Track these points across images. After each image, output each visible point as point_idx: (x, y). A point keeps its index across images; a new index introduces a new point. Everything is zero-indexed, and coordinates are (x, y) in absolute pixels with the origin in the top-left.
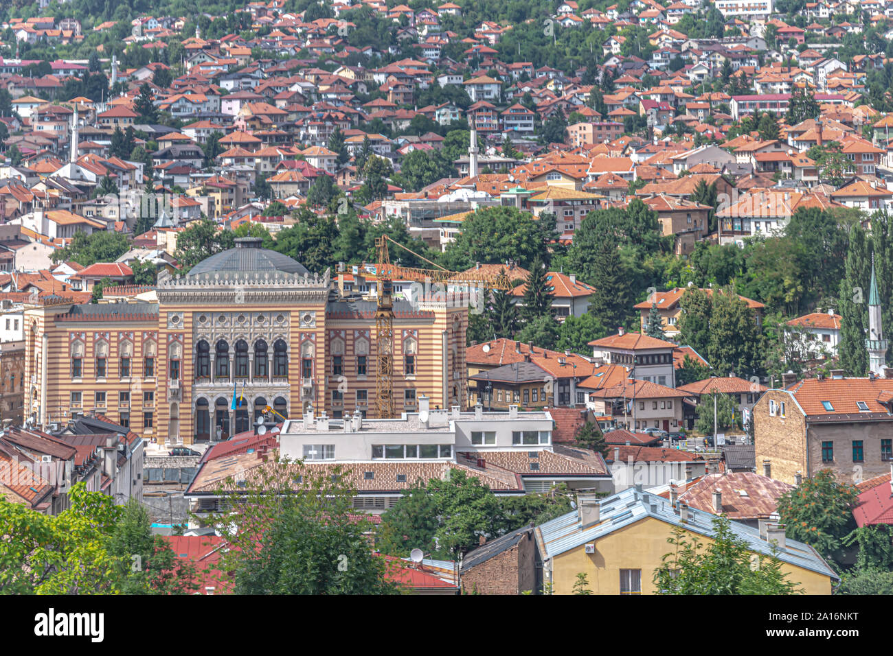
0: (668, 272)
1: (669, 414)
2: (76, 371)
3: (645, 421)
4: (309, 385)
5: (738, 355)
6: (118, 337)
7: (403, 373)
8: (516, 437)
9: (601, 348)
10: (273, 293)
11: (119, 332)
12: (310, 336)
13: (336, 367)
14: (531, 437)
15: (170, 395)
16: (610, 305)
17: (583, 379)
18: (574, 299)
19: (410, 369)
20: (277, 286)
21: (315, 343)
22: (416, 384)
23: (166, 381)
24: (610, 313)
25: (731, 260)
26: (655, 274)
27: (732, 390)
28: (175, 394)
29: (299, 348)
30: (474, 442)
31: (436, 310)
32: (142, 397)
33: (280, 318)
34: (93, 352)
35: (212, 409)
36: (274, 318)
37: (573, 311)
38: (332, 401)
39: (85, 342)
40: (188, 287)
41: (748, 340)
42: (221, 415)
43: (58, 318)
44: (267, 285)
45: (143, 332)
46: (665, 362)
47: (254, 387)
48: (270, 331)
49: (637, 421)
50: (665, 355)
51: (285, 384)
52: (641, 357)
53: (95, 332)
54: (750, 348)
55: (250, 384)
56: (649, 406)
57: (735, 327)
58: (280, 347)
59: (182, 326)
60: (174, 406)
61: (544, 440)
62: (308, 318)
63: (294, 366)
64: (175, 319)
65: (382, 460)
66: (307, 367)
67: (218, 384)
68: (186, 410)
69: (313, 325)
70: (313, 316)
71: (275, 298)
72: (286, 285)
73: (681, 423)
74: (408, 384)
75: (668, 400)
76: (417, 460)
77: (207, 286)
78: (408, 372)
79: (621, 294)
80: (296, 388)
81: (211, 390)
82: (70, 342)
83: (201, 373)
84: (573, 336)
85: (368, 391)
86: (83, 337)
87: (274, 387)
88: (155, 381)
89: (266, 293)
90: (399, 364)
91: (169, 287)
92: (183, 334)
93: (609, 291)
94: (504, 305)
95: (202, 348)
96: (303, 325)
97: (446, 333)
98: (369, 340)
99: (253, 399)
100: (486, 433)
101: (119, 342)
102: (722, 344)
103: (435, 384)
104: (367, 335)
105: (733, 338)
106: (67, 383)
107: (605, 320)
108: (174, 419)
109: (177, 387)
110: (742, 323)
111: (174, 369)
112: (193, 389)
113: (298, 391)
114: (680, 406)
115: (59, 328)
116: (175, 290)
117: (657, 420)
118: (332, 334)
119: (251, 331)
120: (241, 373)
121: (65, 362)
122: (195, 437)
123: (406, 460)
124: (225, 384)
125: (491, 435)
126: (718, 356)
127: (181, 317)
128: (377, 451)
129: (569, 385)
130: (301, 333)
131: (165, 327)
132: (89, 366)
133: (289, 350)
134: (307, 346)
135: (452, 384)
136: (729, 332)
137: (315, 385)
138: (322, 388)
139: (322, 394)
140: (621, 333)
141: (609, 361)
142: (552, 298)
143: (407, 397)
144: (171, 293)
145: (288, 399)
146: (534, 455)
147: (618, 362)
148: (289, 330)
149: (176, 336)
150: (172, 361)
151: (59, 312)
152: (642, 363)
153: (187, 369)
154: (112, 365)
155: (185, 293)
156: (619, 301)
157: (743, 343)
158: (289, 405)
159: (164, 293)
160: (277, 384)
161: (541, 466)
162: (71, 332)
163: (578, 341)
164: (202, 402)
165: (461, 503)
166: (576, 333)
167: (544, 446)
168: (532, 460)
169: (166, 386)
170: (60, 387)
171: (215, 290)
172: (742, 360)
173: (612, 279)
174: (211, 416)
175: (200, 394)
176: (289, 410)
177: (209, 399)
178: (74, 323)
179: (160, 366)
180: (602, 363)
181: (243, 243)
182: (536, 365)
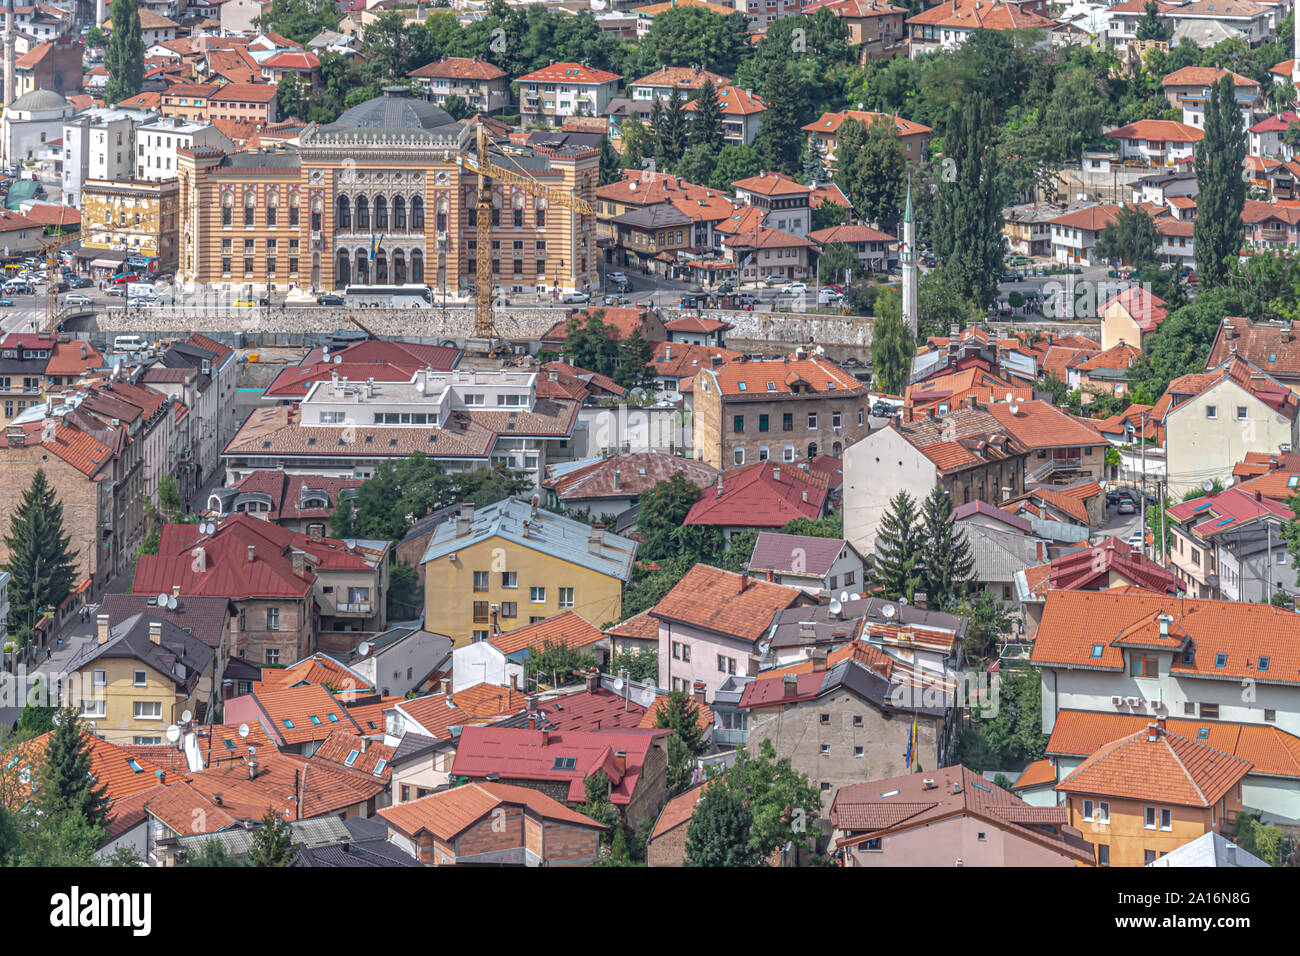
0: (850, 84)
1: (794, 261)
2: (226, 219)
3: (770, 269)
4: (444, 238)
5: (880, 194)
6: (265, 188)
7: (534, 226)
8: (500, 399)
9: (743, 189)
10: (409, 153)
11: (266, 184)
12: (444, 194)
13: (470, 217)
14: (514, 399)
15: (312, 245)
16: (780, 126)
17: (720, 221)
18: (747, 117)
19: (540, 221)
20: (413, 146)
21: (450, 199)
22: (546, 236)
23: (309, 232)
24: (779, 133)
25: (902, 81)
26: (837, 86)
27: (856, 239)
28: (317, 245)
29: (435, 204)
30: (466, 403)
31: (565, 168)
32: (288, 245)
33: (416, 176)
34: (242, 202)
35: (352, 258)
36: (411, 176)
37: (746, 127)
38: (467, 250)
39: (235, 193)
40: (328, 146)
41: (890, 179)
42: (362, 264)
43: (209, 170)
44: (403, 146)
45: (288, 184)
46: (801, 206)
47: (393, 239)
48: (407, 187)
49: (763, 269)
50: (801, 199)
51: (421, 236)
52: (777, 201)
53: (243, 184)
54: (891, 187)
55: (389, 236)
56: (774, 255)
57: (879, 166)
58: (417, 201)
59: (322, 182)
60: (316, 256)
61: (524, 402)
62: (442, 176)
63: (430, 220)
64: (316, 175)
65: (382, 425)
66: (441, 221)
67: (358, 236)
68: (328, 260)
69: (447, 184)
70: (448, 175)
71: (411, 158)
72: (422, 146)
73: (805, 270)
74: (537, 236)
75: (792, 250)
76: (409, 426)
77: (346, 146)
78: (538, 224)
79: (790, 114)
80: (431, 241)
81: (354, 241)
82: (221, 193)
83: (342, 224)
84: (729, 167)
85: (501, 241)
86: (233, 189)
87: (411, 239)
88: (298, 230)
89: (402, 152)
90: (529, 217)
91: (309, 145)
92: (324, 189)
93: (780, 112)
94: (676, 122)
95: (343, 201)
96: (438, 184)
97: (575, 190)
98: (502, 195)
99: (392, 250)
100: (477, 396)
101: (266, 193)
102: (865, 183)
103: (564, 236)
104: (500, 190)
105: (876, 177)
106: (218, 231)
107: (775, 140)
108: (316, 267)
109: (318, 238)
110: (885, 163)
111: (316, 221)
112: (334, 240)
113: (434, 243)
114: (805, 254)
115: (209, 180)
116: (315, 149)
117: (782, 268)
118: (468, 189)
119: (389, 187)
120: (381, 226)
121: (216, 211)
122: (337, 282)
123: (401, 425)
124: (364, 236)
125: (480, 398)
126: (861, 194)
127: (322, 174)
128: (378, 418)
129: (705, 227)
130: (436, 191)
131: (307, 182)
132: (238, 214)
133: (425, 206)
134: (442, 202)
135: (582, 236)
136: (871, 172)
137: (449, 239)
138: (456, 241)
139: (456, 246)
140: (762, 175)
141: (749, 202)
142: (723, 116)
143: (538, 248)
144: (312, 152)
145: (424, 250)
146: (513, 415)
147: (756, 204)
148: (425, 187)
149: (318, 191)
150: (314, 214)
151: (210, 165)
152: (777, 208)
153: (328, 222)
154: (260, 214)
155: (325, 152)
156: (789, 121)
157: (885, 182)
158: (425, 256)
159: (305, 152)
160: (414, 236)
161: (517, 426)
162: (221, 184)
163: (732, 172)
164: (343, 251)
165: (417, 480)
166: (732, 164)
167: (524, 407)
168: (511, 420)
169: (309, 237)
170: (212, 234)
171: (354, 149)
172: (883, 199)
173: (783, 99)
174: (352, 265)
175: (340, 245)
176: (425, 261)
177: (350, 250)
178: (224, 176)
179: (304, 217)
180: (743, 204)
181: (390, 92)
182: (675, 208)
